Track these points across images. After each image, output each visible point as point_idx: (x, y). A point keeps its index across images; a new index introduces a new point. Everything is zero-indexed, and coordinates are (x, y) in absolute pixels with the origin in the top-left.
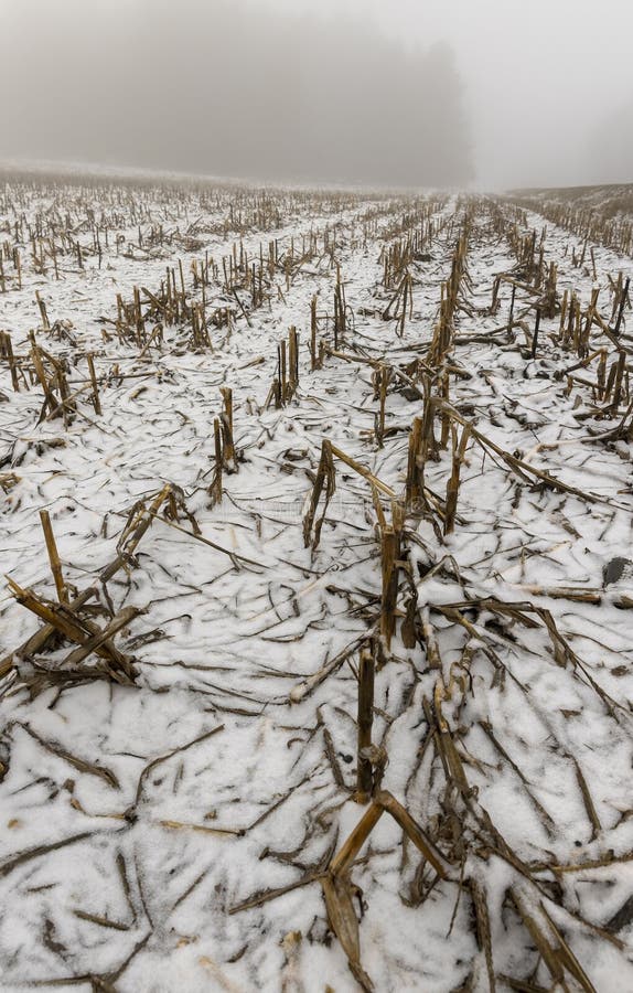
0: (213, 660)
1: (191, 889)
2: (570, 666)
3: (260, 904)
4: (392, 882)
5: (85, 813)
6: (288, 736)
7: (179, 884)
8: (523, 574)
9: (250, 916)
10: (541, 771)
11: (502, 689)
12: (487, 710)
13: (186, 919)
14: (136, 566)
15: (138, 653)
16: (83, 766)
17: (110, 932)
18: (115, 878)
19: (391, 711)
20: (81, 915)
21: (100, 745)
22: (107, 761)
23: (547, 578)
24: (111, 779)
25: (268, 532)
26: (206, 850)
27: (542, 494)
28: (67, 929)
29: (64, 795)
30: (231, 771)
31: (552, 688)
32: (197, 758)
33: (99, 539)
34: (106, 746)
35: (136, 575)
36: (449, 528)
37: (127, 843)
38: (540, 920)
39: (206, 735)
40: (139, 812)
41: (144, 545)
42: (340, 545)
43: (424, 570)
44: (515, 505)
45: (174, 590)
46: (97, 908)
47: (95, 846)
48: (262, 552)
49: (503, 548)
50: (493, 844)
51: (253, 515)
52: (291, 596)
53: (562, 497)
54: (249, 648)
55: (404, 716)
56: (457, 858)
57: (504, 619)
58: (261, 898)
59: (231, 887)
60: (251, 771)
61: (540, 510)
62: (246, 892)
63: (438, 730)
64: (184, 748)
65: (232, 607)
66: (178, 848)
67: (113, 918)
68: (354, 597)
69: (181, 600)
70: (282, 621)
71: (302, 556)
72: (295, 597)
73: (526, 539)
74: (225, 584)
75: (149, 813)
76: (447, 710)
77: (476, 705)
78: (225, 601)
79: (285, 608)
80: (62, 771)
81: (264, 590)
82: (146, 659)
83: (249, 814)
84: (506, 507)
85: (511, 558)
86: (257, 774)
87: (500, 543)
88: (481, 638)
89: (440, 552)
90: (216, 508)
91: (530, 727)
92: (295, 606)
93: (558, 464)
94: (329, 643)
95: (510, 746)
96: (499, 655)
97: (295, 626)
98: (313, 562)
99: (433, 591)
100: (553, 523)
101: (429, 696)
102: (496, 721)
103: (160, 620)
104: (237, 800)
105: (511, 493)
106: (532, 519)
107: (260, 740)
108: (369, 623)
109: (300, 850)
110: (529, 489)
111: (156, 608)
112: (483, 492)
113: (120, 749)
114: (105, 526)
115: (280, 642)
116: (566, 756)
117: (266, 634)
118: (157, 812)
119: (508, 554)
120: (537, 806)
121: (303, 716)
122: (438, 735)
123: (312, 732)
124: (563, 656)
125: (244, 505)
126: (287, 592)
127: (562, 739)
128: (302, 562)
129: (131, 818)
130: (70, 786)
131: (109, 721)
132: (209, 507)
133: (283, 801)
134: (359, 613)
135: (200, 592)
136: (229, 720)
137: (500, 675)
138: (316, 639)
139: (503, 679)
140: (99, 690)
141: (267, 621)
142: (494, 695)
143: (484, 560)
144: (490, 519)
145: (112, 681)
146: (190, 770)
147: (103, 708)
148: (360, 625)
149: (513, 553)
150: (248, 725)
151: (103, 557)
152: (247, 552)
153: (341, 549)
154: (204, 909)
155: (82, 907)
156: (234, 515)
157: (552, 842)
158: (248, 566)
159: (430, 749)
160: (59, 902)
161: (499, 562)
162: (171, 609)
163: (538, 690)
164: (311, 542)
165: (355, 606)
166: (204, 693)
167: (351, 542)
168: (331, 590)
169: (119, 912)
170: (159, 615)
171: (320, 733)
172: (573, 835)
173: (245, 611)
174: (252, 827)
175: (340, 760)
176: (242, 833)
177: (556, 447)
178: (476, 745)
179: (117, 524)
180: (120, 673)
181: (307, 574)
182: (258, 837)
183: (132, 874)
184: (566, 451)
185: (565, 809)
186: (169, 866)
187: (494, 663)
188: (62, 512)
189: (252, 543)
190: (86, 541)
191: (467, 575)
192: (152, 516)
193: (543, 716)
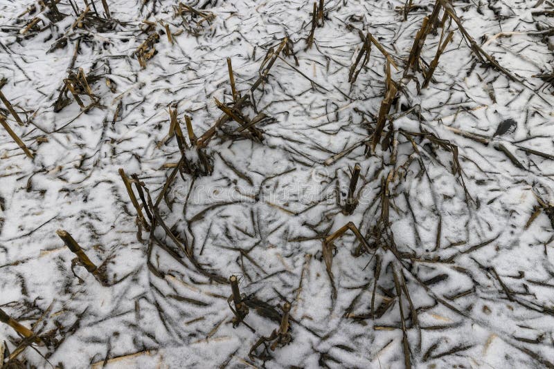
0: (296, 137)
1: (276, 229)
2: (457, 175)
3: (300, 241)
4: (349, 246)
5: (240, 193)
6: (321, 179)
7: (272, 227)
8: (454, 121)
9: (296, 244)
10: (424, 219)
11: (420, 180)
12: (410, 187)
13: (273, 239)
14: (267, 82)
15: (264, 128)
16: (242, 175)
17: (247, 237)
18: (250, 219)
19: (367, 178)
20: (237, 228)
21: (247, 167)
22: (250, 174)
23: (465, 123)
24: (250, 182)
25: (332, 69)
26: (283, 217)
27: (486, 70)
28: (233, 232)
29: (233, 185)
30: (296, 188)
31: (444, 183)
32: (284, 180)
33: (251, 62)
34: (249, 167)
35: (267, 87)
36: (425, 85)
37: (255, 207)
38: (399, 275)
39: (288, 171)
40: (261, 197)
41: (272, 70)
42: (366, 83)
43: (405, 108)
44: (468, 74)
45: (283, 97)
46: (243, 227)
47: (243, 206)
48: (327, 81)
49: (450, 102)
50: (391, 245)
51: (327, 58)
52: (337, 109)
53: (497, 74)
54: (312, 134)
55: (372, 183)
56: (375, 246)
57: (434, 144)
58: (301, 239)
59: (290, 233)
60: (304, 191)
61: (481, 80)
62: (296, 234)
63: (384, 193)
64: (280, 175)
65: (308, 110)
66: (273, 213)
67: (248, 232)
68: (366, 116)
69: (285, 103)
70: (329, 123)
71: (346, 86)
72: (338, 111)
73: (465, 98)
74: (306, 97)
75: (263, 198)
76: (391, 186)
77: (405, 184)
78: (305, 106)
79: (332, 116)
80: (233, 176)
81: (323, 103)
82: (267, 132)
83: (301, 207)
84: (463, 73)
85: (452, 109)
86: (307, 192)
87: (450, 98)
88: (418, 153)
89: (416, 100)
90: (309, 51)
91: (427, 199)
92: (337, 116)
93: (505, 49)
94: (349, 138)
95: (414, 205)
96: (424, 161)
97: (335, 126)
98: (351, 91)
99: (405, 122)
100: (484, 90)
101: (386, 176)
102: (413, 193)
103: (275, 112)
104: (297, 201)
105: (469, 66)
106: (475, 89)
107: (310, 178)
108: (370, 133)
109: (317, 225)
110: (480, 64)
111: (275, 105)
112: (454, 61)
113: (254, 170)
114: (254, 53)
115: (326, 133)
116: (438, 215)
117: (321, 128)
118: (266, 198)
119: (451, 106)
120: (416, 232)
121: (329, 172)
122: (384, 194)
123: (332, 180)
124: (456, 170)
125: (323, 50)
126: (334, 107)
127: (439, 208)
128: (345, 90)
129: (257, 200)
130: (235, 182)
131: (251, 157)
132: (305, 50)
133: (314, 206)
134: (364, 125)
135: (294, 100)
136: (298, 166)
137: (423, 171)
138: (343, 135)
139: (422, 175)
140: (246, 144)
141: (323, 121)
142: (415, 182)
143: (438, 107)
144: (450, 82)
145: (252, 140)
146: (281, 184)
147: (249, 151)
148: (365, 132)
149: (454, 106)
150: (307, 170)
151: (253, 72)
152: (320, 80)
153: (367, 86)
154: (280, 237)
155: (238, 226)
156: (316, 55)
157: (417, 247)
158: (318, 88)
159: (379, 199)
160: (230, 221)
161: (445, 110)
162: (281, 107)
163: (437, 183)
164: (352, 79)
165: (365, 122)
166: (290, 152)
167: (373, 83)
168: (356, 110)
169: (250, 230)
170: (275, 109)
171: (335, 181)
172: (426, 247)
173: (314, 112)
174: (301, 213)
175: (341, 194)
176: (297, 214)
177: (510, 36)
178: (400, 202)
179: (261, 53)
180: (257, 137)
181: (346, 97)
182: (303, 216)
183: (256, 219)
184: (515, 40)
185: (428, 236)
186: (269, 219)
187: (421, 166)
188: (235, 40)
189: (323, 74)
190: (246, 61)
191: (425, 115)
192: (277, 57)
193: (434, 195)
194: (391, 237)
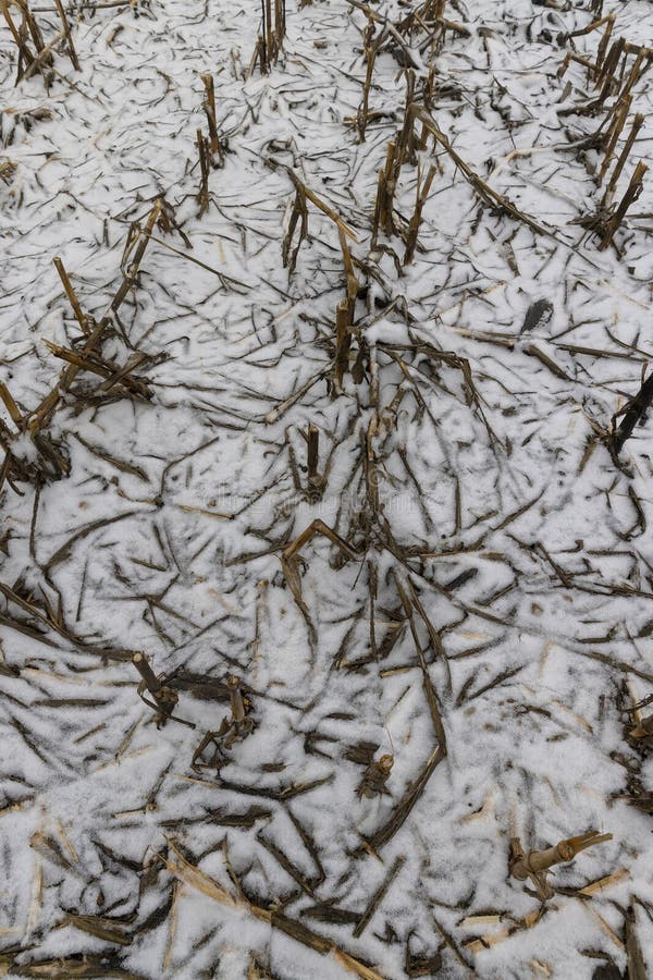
0: (208, 381)
1: (202, 550)
2: (474, 406)
3: (245, 562)
4: (325, 553)
5: (129, 499)
6: (263, 448)
7: (194, 546)
8: (460, 315)
9: (239, 568)
10: (433, 486)
11: (420, 424)
12: (405, 440)
13: (200, 567)
14: (140, 286)
15: (150, 374)
16: (125, 467)
17: (154, 572)
18: (153, 541)
19: (338, 435)
20: (135, 561)
21: (132, 449)
22: (139, 461)
23: (478, 318)
24: (142, 475)
25: (252, 247)
26: (210, 526)
27: (500, 219)
28: (128, 569)
29: (112, 488)
30: (224, 472)
31: (456, 423)
32: (200, 461)
33: (103, 250)
34: (136, 449)
35: (142, 296)
36: (409, 257)
37: (159, 518)
38: (405, 585)
39: (206, 444)
40: (165, 498)
41: (144, 264)
42: (314, 266)
43: (381, 304)
44: (474, 229)
45: (174, 310)
46: (145, 557)
47: (137, 520)
48: (246, 269)
49: (451, 284)
50: (388, 542)
51: (239, 226)
52: (271, 321)
53: (517, 224)
54: (236, 371)
55: (346, 442)
56: (363, 547)
57: (433, 359)
58: (245, 557)
59: (226, 551)
60: (239, 473)
61: (494, 239)
62: (236, 553)
63: (367, 457)
64: (192, 454)
65: (222, 329)
66: (192, 523)
67: (155, 563)
68: (320, 327)
69: (180, 321)
70: (262, 346)
71: (281, 275)
72: (274, 323)
73: (472, 274)
74: (215, 305)
75: (171, 500)
76: (375, 443)
77: (398, 436)
78: (216, 322)
79: (265, 333)
80: (109, 471)
81: (247, 312)
82: (156, 381)
83: (240, 503)
84: (467, 228)
85: (455, 294)
86: (243, 475)
87: (449, 277)
88: (412, 380)
89: (397, 289)
90: (204, 216)
91: (433, 453)
92: (273, 331)
93: (524, 180)
94: (298, 370)
95: (417, 466)
96: (423, 391)
97: (272, 352)
98: (290, 284)
99: (384, 329)
100: (500, 256)
101: (366, 427)
102: (411, 447)
103: (164, 341)
104: (229, 495)
105: (473, 215)
106: (485, 255)
107: (245, 450)
108: (331, 355)
109: (269, 529)
110: (490, 211)
111: (161, 329)
112: (448, 209)
113: (145, 452)
114: (106, 233)
115: (260, 366)
116: (453, 476)
117: (250, 358)
118: (176, 499)
119: (453, 291)
120: (425, 511)
121: (275, 433)
122: (367, 459)
123: (281, 447)
124: (472, 397)
125: (230, 212)
126: (266, 316)
127: (453, 464)
128: (280, 282)
129: (159, 504)
130: (115, 481)
131: (135, 430)
132: (199, 216)
133: (259, 497)
134: (321, 343)
135: (195, 313)
136: (222, 433)
137: (422, 408)
138: (288, 364)
139: (422, 416)
140: (122, 408)
141: (251, 345)
142: (412, 428)
143: (433, 295)
144: (447, 247)
145: (132, 400)
146: (197, 469)
147: (130, 421)
148: (323, 355)
149: (458, 290)
150: (236, 437)
151: (109, 270)
152: (234, 270)
153: (314, 271)
154: (211, 562)
155: (136, 556)
156: (220, 225)
157: (428, 535)
158: (233, 285)
159: (361, 469)
160: (120, 552)
161: (445, 299)
162: (173, 330)
163: (446, 425)
164: (290, 261)
165: (321, 336)
166: (203, 410)
167: (325, 264)
168: (303, 317)
169: (159, 559)
170: (163, 335)
171: (286, 449)
172: (442, 531)
173: (234, 331)
174: (239, 513)
175: (299, 470)
176: (233, 518)
177: (530, 155)
178: (394, 465)
179: (118, 231)
180: (138, 392)
181: (284, 296)
182: (243, 518)
183: (164, 538)
184: (538, 161)
185: (442, 514)
186: (187, 534)
187: (418, 401)
188: (63, 210)
189: (238, 259)
190: (92, 250)
191: (415, 312)
192: (148, 238)
193: (444, 445)
194: (386, 528)
